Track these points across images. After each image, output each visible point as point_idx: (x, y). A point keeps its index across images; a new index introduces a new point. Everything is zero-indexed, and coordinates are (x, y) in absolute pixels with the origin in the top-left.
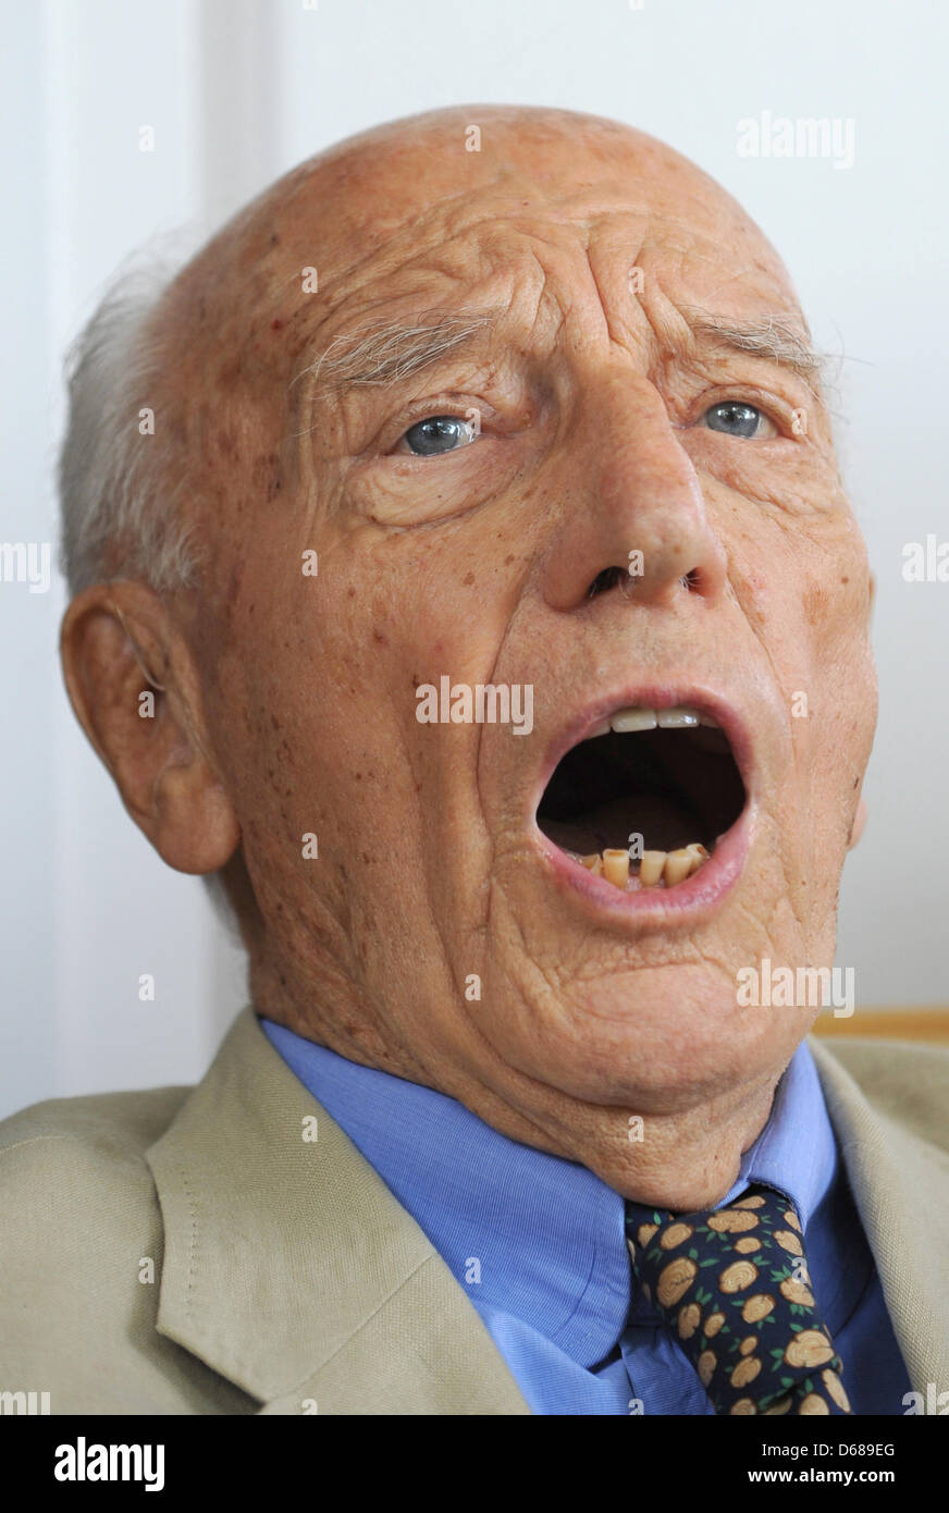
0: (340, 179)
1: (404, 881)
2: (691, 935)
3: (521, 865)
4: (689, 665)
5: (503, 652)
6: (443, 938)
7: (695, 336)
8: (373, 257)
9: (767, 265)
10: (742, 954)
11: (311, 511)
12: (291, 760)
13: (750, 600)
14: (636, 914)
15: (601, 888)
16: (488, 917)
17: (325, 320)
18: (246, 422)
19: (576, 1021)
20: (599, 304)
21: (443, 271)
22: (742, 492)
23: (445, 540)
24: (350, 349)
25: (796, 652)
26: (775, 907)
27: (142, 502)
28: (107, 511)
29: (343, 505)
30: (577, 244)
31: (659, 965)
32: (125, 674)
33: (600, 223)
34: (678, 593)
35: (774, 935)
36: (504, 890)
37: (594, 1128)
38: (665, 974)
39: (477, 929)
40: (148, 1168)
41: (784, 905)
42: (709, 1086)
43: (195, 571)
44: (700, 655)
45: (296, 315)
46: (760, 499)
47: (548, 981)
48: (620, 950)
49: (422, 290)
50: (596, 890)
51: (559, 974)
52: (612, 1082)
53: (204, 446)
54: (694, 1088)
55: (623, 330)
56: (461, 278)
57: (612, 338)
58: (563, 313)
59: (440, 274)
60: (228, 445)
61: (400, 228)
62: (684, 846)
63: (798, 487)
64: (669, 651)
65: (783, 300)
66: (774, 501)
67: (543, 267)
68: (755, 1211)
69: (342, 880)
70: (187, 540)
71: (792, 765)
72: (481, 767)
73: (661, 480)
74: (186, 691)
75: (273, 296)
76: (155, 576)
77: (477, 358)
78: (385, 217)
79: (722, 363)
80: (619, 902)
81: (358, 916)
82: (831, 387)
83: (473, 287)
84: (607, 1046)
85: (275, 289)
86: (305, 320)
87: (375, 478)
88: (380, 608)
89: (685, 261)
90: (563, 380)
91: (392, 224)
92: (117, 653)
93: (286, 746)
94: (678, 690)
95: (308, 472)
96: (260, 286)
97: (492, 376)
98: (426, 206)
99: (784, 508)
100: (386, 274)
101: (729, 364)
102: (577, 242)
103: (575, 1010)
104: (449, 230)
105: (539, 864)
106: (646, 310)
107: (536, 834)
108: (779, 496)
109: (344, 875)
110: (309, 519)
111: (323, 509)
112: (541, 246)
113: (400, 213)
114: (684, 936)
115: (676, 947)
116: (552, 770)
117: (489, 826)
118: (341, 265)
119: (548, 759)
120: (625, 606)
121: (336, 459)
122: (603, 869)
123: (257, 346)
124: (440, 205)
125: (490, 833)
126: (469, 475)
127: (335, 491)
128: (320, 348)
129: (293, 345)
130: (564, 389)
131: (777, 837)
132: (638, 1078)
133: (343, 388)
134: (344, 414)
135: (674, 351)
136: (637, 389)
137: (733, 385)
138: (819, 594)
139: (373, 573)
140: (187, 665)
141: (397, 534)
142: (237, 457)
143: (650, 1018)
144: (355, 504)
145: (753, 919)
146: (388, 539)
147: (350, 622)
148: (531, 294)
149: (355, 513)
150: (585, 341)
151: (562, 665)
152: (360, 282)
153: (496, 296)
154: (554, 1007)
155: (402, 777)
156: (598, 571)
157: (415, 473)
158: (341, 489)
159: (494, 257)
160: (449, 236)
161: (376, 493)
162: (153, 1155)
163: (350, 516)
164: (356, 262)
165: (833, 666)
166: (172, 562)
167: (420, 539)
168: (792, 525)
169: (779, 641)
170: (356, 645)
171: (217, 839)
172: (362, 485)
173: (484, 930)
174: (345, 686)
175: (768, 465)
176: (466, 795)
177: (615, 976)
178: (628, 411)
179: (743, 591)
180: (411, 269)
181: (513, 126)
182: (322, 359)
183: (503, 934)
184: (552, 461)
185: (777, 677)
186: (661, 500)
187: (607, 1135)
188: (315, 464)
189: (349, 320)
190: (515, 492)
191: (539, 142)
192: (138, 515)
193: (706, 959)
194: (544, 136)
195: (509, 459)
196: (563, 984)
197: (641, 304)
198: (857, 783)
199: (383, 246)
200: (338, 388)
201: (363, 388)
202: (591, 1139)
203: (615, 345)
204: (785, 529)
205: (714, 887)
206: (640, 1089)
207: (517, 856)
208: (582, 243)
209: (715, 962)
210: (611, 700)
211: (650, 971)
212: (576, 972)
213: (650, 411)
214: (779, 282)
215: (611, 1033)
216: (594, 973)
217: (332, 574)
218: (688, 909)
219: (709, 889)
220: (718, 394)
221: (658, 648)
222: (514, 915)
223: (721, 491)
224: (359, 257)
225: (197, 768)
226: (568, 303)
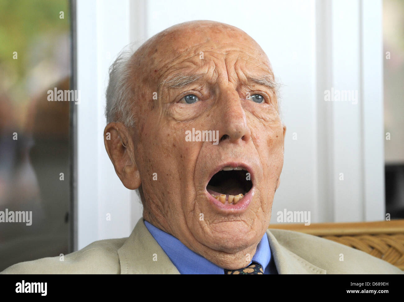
0: (172, 38)
1: (176, 199)
2: (239, 215)
3: (202, 198)
4: (241, 158)
5: (201, 151)
6: (184, 212)
7: (248, 80)
8: (178, 58)
9: (265, 63)
10: (250, 219)
11: (160, 114)
12: (153, 169)
13: (256, 142)
14: (227, 210)
15: (220, 204)
16: (194, 209)
17: (166, 71)
18: (148, 91)
19: (212, 233)
20: (227, 73)
21: (193, 63)
22: (256, 116)
23: (190, 125)
24: (171, 79)
25: (265, 152)
26: (258, 209)
27: (124, 106)
28: (116, 107)
29: (167, 114)
30: (223, 59)
31: (231, 221)
32: (118, 143)
33: (228, 53)
34: (240, 141)
35: (258, 215)
36: (198, 203)
37: (215, 255)
38: (233, 223)
39: (192, 211)
40: (118, 254)
41: (260, 209)
42: (241, 248)
43: (134, 124)
44: (244, 156)
45: (160, 69)
46: (260, 118)
47: (207, 223)
48: (223, 218)
49: (188, 67)
50: (219, 205)
51: (209, 222)
52: (220, 246)
53: (138, 96)
54: (237, 248)
55: (232, 79)
56: (197, 65)
57: (229, 80)
58: (218, 75)
59: (192, 64)
60: (143, 96)
61: (184, 51)
62: (238, 194)
63: (268, 115)
64: (237, 154)
65: (268, 71)
66: (263, 118)
67: (215, 64)
68: (253, 268)
69: (163, 196)
70: (133, 116)
71: (263, 178)
72: (195, 177)
73: (237, 116)
74: (131, 149)
75: (155, 64)
76: (126, 123)
77: (199, 84)
78: (181, 48)
79: (254, 86)
80: (224, 207)
81: (166, 205)
82: (277, 91)
83: (199, 68)
84: (219, 238)
85: (156, 62)
86: (162, 71)
87: (175, 109)
88: (175, 139)
89: (246, 63)
90: (217, 89)
91: (182, 50)
92: (116, 137)
93: (152, 166)
94: (239, 164)
95: (160, 105)
96: (153, 61)
97: (202, 88)
98: (190, 46)
99: (265, 120)
100: (180, 62)
101: (255, 86)
102: (223, 58)
103: (212, 230)
104: (195, 53)
105: (206, 198)
106: (237, 74)
107: (206, 192)
108: (264, 117)
109: (164, 195)
110: (160, 116)
111: (163, 114)
112: (215, 59)
113: (184, 48)
114: (238, 215)
115: (236, 218)
116: (211, 178)
117: (195, 189)
118: (171, 59)
119: (210, 176)
120: (229, 143)
121: (167, 103)
122: (220, 198)
123: (151, 75)
124: (194, 47)
125: (196, 191)
126: (196, 110)
127: (166, 111)
128: (165, 78)
129: (158, 76)
130: (218, 92)
131: (259, 194)
132: (225, 245)
133: (169, 88)
134: (169, 94)
135: (243, 83)
136: (233, 94)
137: (256, 91)
138: (271, 140)
139: (174, 131)
140: (132, 143)
141: (179, 122)
142: (145, 99)
143: (229, 233)
144: (170, 114)
145: (253, 212)
146: (177, 123)
147: (168, 141)
148: (212, 70)
149: (170, 116)
150: (223, 81)
151: (214, 156)
152: (174, 64)
153: (204, 70)
154: (208, 229)
155: (177, 176)
156: (222, 135)
157: (183, 108)
158: (167, 110)
159: (205, 61)
160: (195, 55)
161: (175, 112)
162: (119, 251)
163: (169, 117)
164: (174, 58)
165: (273, 155)
166: (129, 120)
167: (184, 124)
168: (266, 124)
169: (261, 151)
170: (169, 146)
171: (136, 183)
172: (172, 110)
173: (193, 211)
174: (166, 155)
175: (262, 110)
176: (191, 182)
177: (221, 223)
178: (231, 99)
179: (254, 140)
180: (186, 62)
181: (211, 28)
182: (165, 81)
183: (197, 212)
184: (213, 108)
185: (260, 159)
186: (237, 121)
187: (218, 257)
188: (162, 104)
189: (172, 72)
190: (205, 115)
191: (216, 33)
192: (123, 109)
193: (242, 220)
194: (217, 31)
195: (204, 107)
196: (210, 224)
197: (236, 73)
198: (278, 180)
199: (180, 55)
200: (168, 88)
201: (174, 88)
202: (214, 258)
203: (230, 82)
204: (264, 125)
205: (245, 205)
206: (226, 248)
207: (201, 196)
208: (224, 58)
209: (244, 221)
210: (224, 165)
211: (229, 222)
212: (213, 222)
213: (236, 99)
214: (268, 66)
215: (220, 235)
216: (217, 222)
217: (164, 130)
218: (239, 210)
219: (243, 206)
220: (253, 93)
221: (235, 153)
222: (200, 208)
223: (251, 116)
224: (175, 58)
225: (133, 166)
226: (220, 73)
